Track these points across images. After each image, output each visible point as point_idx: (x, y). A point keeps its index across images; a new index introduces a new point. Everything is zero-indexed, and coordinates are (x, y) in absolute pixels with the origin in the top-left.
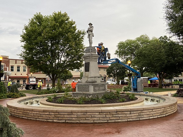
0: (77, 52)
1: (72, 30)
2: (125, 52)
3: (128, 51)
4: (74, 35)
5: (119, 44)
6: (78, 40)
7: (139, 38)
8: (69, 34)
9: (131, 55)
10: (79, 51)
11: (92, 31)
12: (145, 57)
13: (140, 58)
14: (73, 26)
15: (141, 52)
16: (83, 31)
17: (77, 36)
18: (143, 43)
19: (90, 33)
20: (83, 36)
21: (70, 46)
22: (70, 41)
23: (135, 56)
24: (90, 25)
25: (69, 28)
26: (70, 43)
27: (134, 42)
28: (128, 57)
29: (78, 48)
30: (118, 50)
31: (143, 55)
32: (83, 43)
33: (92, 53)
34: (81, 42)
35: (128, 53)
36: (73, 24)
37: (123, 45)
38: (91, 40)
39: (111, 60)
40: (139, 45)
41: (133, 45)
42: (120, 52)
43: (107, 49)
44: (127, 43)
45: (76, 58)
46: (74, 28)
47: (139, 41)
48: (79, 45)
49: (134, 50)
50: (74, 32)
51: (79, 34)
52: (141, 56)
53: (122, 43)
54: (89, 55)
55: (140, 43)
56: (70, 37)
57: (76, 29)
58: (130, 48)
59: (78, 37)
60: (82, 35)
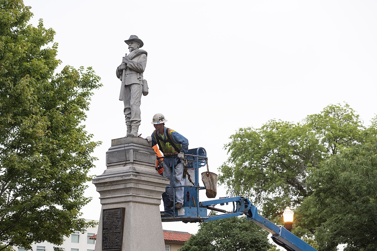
0: (54, 163)
1: (40, 63)
2: (261, 173)
3: (274, 169)
4: (47, 89)
5: (236, 136)
6: (64, 110)
7: (319, 117)
8: (24, 81)
9: (287, 190)
10: (64, 157)
11: (140, 71)
12: (347, 197)
13: (327, 201)
14: (42, 48)
15: (331, 178)
16: (85, 72)
17: (59, 92)
18: (336, 138)
19: (133, 78)
20: (84, 95)
21: (25, 137)
22: (26, 113)
23: (303, 193)
24: (134, 45)
25: (28, 59)
26: (27, 122)
27: (299, 132)
28: (272, 196)
29: (60, 147)
30: (231, 165)
31: (340, 191)
32: (82, 123)
33: (139, 168)
34: (77, 122)
35: (273, 178)
36: (42, 42)
37: (251, 144)
38: (134, 108)
39: (216, 202)
40: (321, 148)
41: (295, 147)
42: (240, 174)
43: (202, 151)
44: (270, 136)
45: (49, 192)
46: (48, 56)
47: (319, 129)
48: (65, 131)
49: (300, 168)
50: (44, 77)
51: (67, 84)
52: (333, 195)
53: (249, 136)
54: (126, 173)
55: (324, 141)
56: (30, 94)
57: (56, 63)
58: (284, 156)
59: (64, 99)
60: (79, 90)
